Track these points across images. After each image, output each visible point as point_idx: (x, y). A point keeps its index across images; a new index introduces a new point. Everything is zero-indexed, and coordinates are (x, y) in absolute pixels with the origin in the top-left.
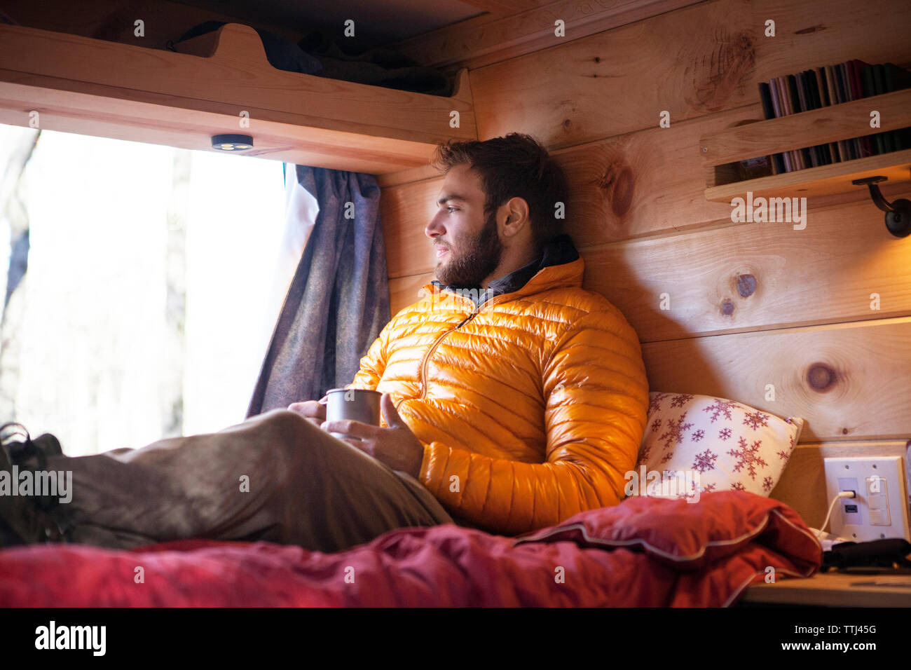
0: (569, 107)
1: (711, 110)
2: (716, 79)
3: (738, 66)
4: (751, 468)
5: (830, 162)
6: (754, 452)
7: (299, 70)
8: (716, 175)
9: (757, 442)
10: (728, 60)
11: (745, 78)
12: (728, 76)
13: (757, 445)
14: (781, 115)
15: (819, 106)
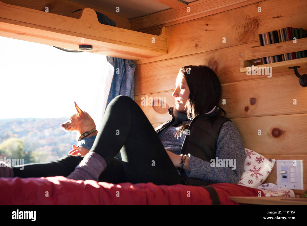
0: (197, 40)
1: (244, 43)
2: (246, 32)
3: (253, 28)
4: (257, 176)
5: (282, 61)
6: (259, 171)
7: (108, 24)
8: (244, 64)
9: (260, 168)
10: (250, 26)
11: (255, 32)
12: (250, 32)
13: (260, 169)
14: (266, 45)
15: (279, 42)
